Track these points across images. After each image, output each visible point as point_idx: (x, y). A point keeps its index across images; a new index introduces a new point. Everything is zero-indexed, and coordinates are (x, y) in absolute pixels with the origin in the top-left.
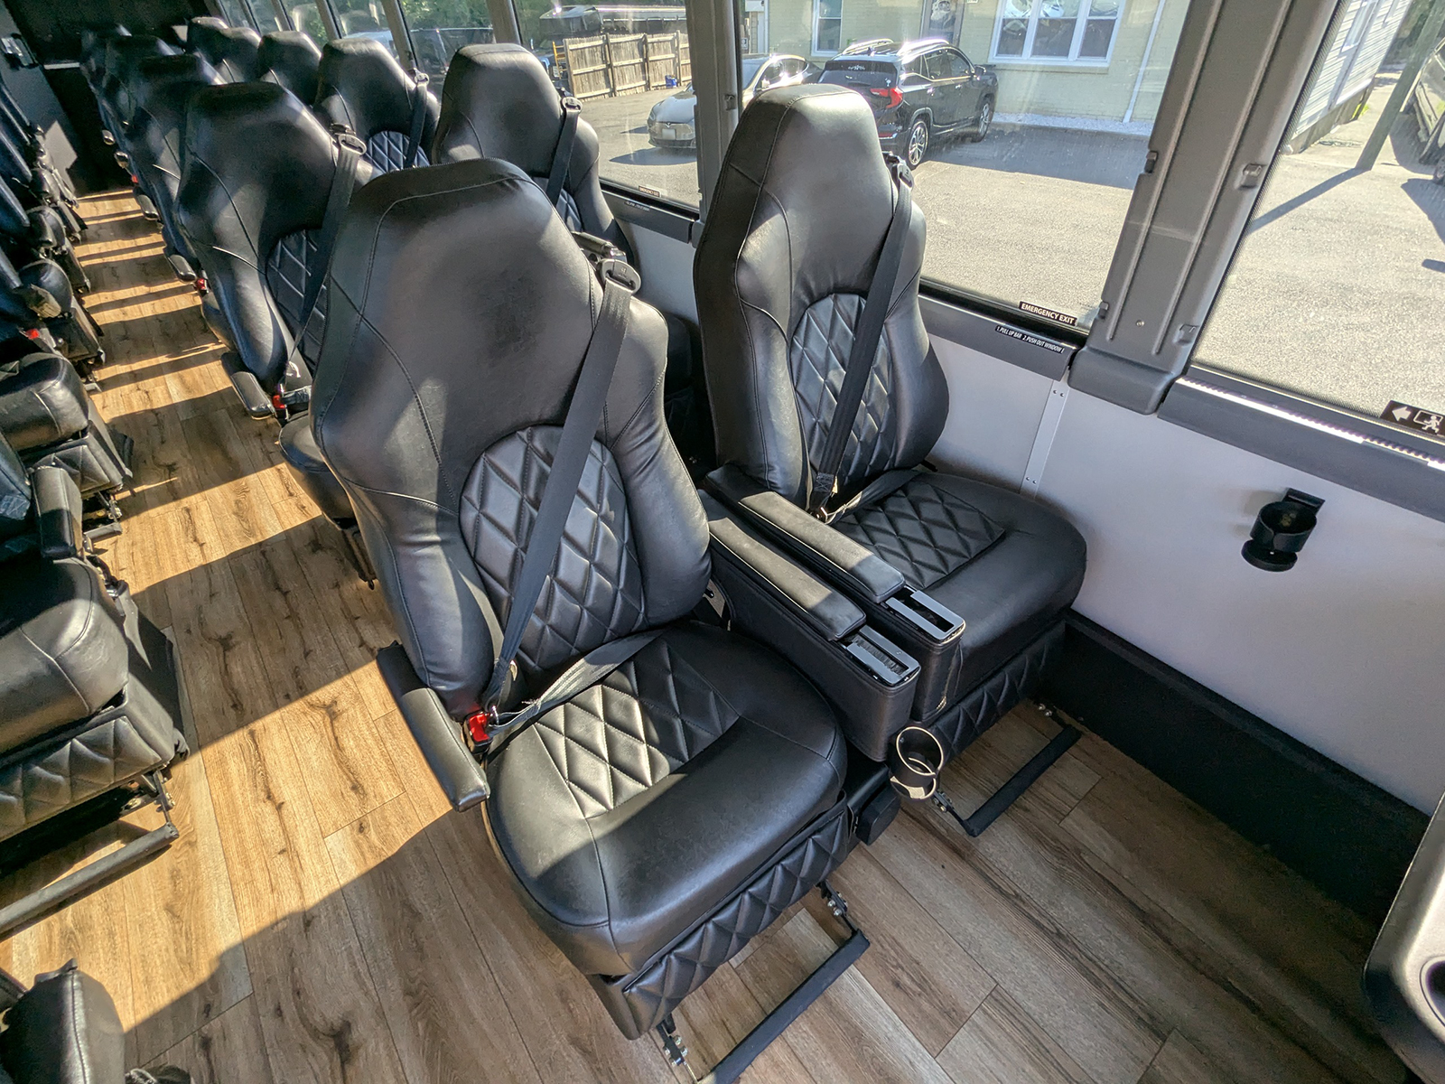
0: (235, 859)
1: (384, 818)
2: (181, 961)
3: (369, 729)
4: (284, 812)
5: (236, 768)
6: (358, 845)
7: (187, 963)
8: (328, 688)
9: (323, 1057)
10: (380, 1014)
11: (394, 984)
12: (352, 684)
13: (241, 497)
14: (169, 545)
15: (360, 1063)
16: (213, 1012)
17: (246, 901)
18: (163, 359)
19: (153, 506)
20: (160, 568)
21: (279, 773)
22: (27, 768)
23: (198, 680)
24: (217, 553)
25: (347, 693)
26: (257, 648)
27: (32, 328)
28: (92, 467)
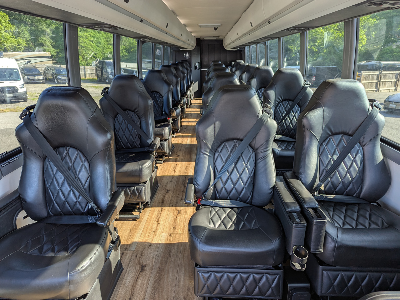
0: (145, 228)
1: (176, 236)
2: (127, 239)
3: (184, 219)
4: (159, 225)
5: (155, 213)
6: (168, 238)
7: (128, 240)
8: (181, 208)
9: (138, 268)
10: (152, 268)
11: (158, 265)
12: (186, 209)
13: (188, 166)
14: (169, 170)
15: (144, 273)
16: (127, 250)
17: (143, 236)
18: (190, 135)
19: (171, 162)
20: (165, 173)
21: (162, 218)
22: (127, 188)
23: (159, 195)
24: (177, 174)
25: (184, 210)
26: (173, 194)
27: (169, 117)
28: (164, 147)
